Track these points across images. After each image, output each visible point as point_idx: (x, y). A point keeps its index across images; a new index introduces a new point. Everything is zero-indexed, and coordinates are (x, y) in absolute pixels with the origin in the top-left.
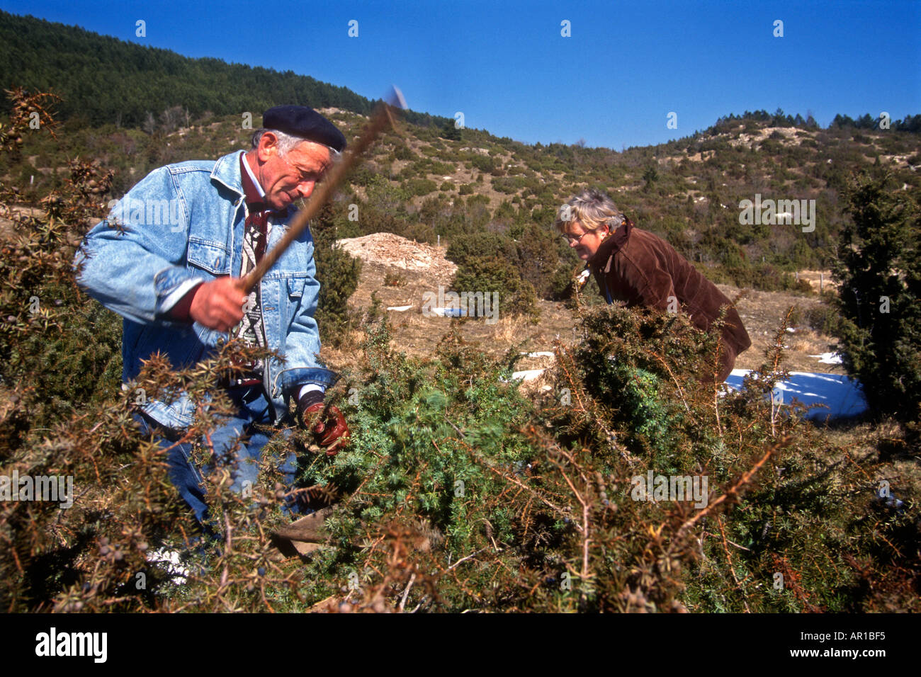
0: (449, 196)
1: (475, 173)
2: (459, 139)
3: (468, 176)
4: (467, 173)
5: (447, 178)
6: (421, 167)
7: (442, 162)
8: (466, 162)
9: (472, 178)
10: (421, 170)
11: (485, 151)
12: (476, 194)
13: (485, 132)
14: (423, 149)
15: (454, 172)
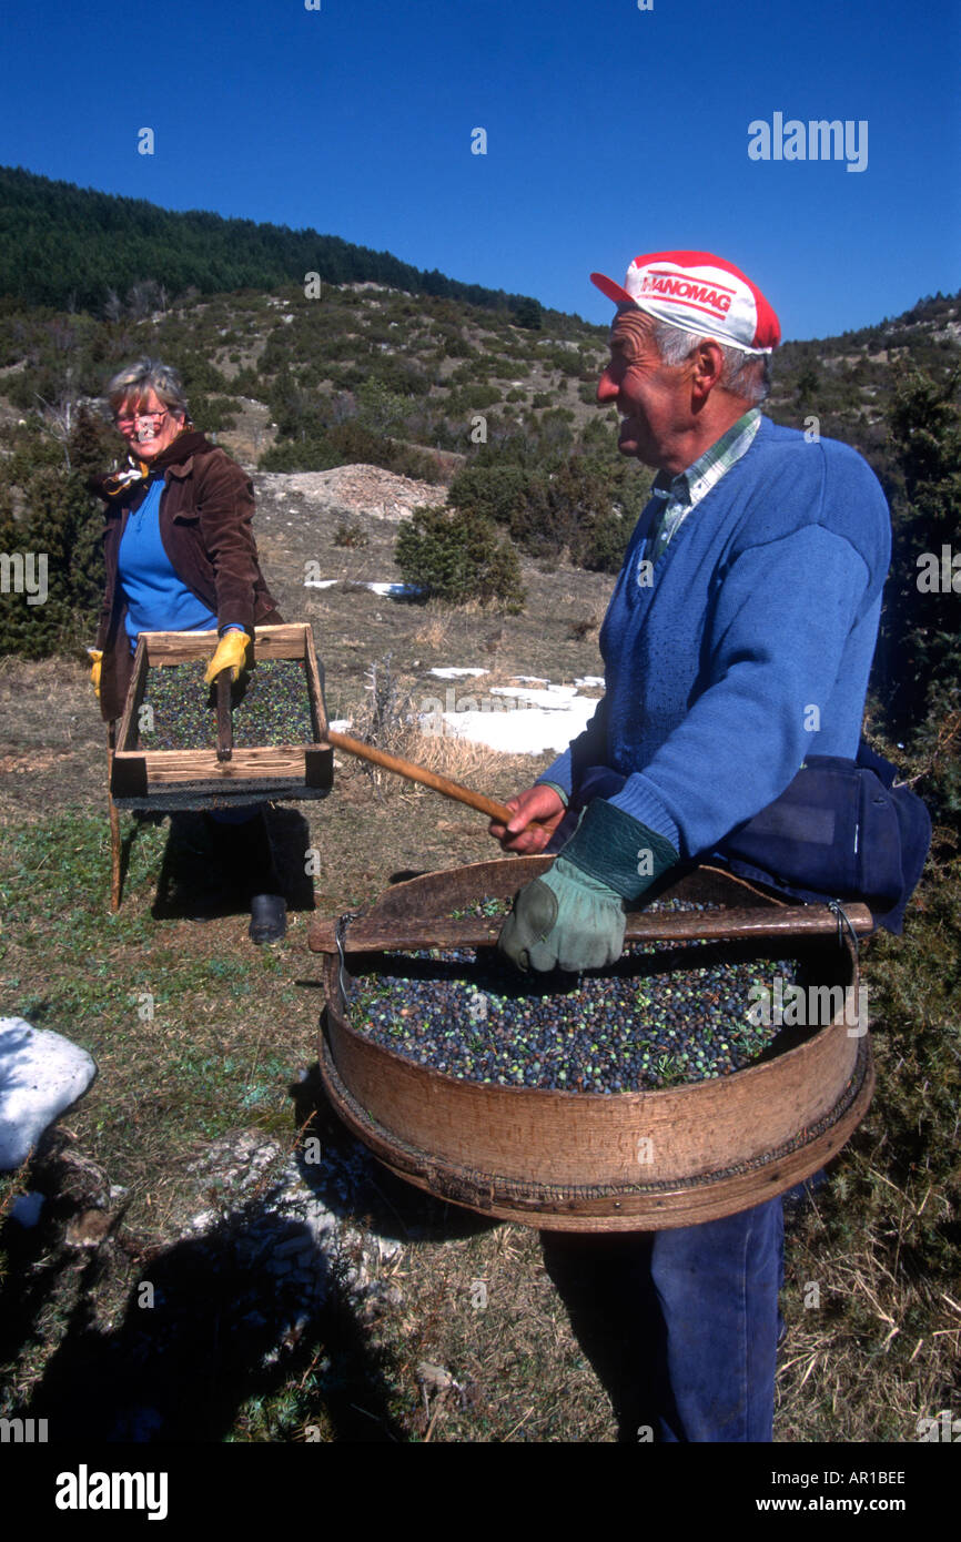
0: (517, 410)
1: (557, 376)
2: (538, 328)
3: (546, 382)
4: (545, 376)
5: (517, 384)
6: (481, 367)
7: (511, 361)
8: (545, 361)
9: (552, 384)
10: (480, 372)
11: (574, 346)
12: (555, 407)
13: (576, 318)
14: (486, 342)
15: (527, 376)
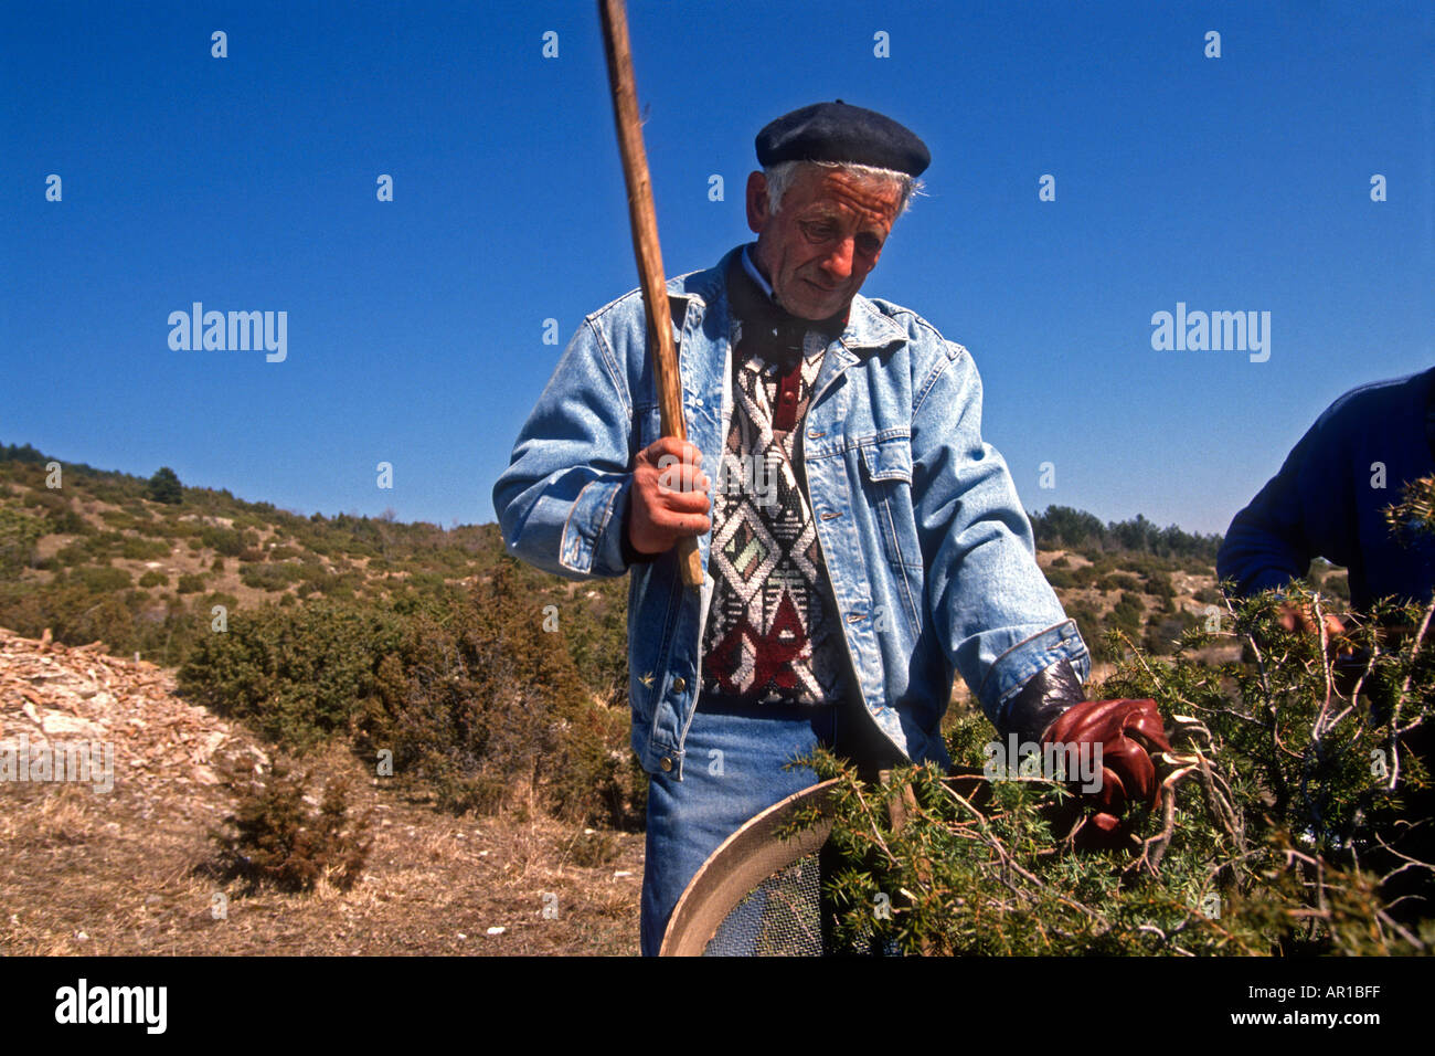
0: (156, 597)
1: (209, 556)
2: (178, 502)
3: (195, 563)
4: (192, 556)
5: (153, 565)
6: (102, 545)
7: (144, 538)
8: (191, 538)
9: (203, 564)
10: (100, 550)
11: (228, 522)
12: (210, 592)
13: (226, 494)
14: (106, 516)
15: (168, 555)
